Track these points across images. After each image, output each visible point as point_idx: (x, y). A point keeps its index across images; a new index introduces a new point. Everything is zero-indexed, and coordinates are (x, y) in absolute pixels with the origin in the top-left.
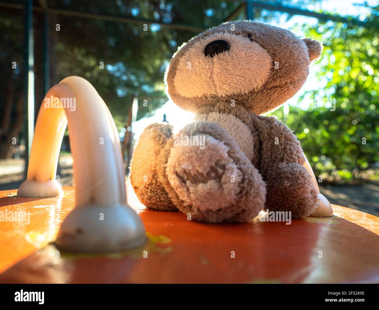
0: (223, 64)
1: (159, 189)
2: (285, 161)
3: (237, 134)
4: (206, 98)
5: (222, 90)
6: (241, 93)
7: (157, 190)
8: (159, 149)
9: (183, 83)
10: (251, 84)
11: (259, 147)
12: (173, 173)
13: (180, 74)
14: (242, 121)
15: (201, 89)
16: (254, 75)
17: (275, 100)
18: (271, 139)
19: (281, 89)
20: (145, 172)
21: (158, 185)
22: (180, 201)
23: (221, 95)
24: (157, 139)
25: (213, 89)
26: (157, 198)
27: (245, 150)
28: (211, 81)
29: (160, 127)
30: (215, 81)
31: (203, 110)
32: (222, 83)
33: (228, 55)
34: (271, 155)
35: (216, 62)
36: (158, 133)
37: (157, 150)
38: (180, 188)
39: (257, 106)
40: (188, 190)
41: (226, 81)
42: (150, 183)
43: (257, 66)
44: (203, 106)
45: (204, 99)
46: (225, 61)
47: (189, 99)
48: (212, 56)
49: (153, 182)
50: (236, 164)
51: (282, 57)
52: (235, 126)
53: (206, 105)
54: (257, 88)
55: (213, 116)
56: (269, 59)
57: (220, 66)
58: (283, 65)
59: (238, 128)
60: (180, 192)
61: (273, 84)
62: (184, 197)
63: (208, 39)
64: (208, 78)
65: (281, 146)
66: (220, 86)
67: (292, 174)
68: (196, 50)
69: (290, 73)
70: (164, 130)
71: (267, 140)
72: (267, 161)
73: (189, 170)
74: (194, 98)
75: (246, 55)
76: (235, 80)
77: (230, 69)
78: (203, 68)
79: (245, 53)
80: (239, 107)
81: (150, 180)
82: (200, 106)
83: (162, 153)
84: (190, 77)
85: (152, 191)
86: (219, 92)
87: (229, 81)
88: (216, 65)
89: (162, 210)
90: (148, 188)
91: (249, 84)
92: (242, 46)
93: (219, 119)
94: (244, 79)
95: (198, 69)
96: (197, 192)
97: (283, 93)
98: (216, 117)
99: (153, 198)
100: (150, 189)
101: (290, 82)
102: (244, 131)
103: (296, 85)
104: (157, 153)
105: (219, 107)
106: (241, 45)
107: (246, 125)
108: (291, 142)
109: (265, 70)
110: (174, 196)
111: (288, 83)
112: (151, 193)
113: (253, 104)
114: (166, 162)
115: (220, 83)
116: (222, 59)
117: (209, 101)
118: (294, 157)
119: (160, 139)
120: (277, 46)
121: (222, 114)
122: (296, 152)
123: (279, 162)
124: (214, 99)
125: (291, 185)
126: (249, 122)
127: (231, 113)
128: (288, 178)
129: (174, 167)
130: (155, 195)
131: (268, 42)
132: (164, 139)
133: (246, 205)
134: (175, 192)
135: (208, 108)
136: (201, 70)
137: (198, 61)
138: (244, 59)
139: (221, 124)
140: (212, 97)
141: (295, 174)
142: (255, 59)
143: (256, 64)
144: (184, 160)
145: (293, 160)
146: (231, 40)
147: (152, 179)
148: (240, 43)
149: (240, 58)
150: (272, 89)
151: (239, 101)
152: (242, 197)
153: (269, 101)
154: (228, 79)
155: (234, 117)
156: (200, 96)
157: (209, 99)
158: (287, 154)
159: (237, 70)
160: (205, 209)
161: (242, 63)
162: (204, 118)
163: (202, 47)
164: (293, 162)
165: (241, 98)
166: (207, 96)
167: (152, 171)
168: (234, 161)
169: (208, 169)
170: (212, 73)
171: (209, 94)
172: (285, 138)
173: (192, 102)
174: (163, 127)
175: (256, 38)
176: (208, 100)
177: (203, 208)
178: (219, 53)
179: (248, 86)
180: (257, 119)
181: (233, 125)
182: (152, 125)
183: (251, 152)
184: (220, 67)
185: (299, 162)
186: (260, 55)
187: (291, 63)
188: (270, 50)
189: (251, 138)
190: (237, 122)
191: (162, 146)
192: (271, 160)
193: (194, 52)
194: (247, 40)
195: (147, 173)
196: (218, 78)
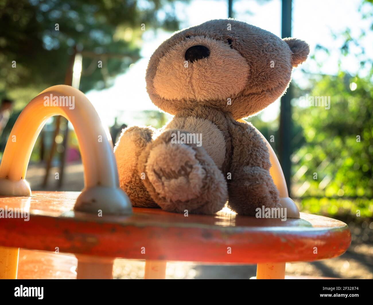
0: (202, 70)
1: (138, 186)
2: (250, 165)
3: (211, 139)
4: (185, 101)
5: (200, 95)
6: (219, 99)
7: (135, 187)
8: (140, 151)
9: (163, 85)
10: (228, 91)
11: (231, 151)
12: (152, 171)
13: (160, 75)
14: (218, 127)
15: (181, 93)
16: (231, 82)
17: (254, 105)
18: (241, 146)
19: (258, 95)
20: (126, 171)
21: (137, 182)
22: (156, 193)
23: (200, 100)
24: (138, 142)
25: (192, 94)
26: (135, 195)
27: (217, 154)
28: (190, 86)
29: (140, 131)
30: (194, 86)
31: (182, 113)
32: (201, 89)
33: (206, 62)
34: (240, 160)
35: (196, 68)
36: (139, 137)
37: (137, 151)
38: (157, 182)
39: (236, 111)
40: (163, 184)
41: (204, 87)
42: (129, 181)
43: (234, 74)
44: (182, 109)
45: (183, 102)
46: (204, 68)
47: (168, 101)
48: (192, 62)
49: (133, 180)
50: (202, 164)
51: (259, 65)
52: (210, 132)
53: (185, 108)
54: (235, 95)
55: (190, 120)
56: (247, 67)
57: (199, 72)
58: (260, 73)
59: (212, 133)
60: (157, 186)
61: (250, 91)
62: (160, 190)
63: (190, 42)
64: (187, 82)
65: (249, 151)
66: (199, 91)
67: (253, 176)
68: (177, 52)
69: (267, 82)
70: (144, 134)
71: (238, 146)
72: (236, 164)
73: (164, 168)
74: (173, 100)
75: (224, 63)
76: (212, 87)
77: (208, 76)
78: (183, 72)
79: (224, 61)
80: (216, 113)
81: (130, 178)
82: (179, 108)
83: (143, 154)
84: (170, 79)
85: (131, 189)
86: (198, 96)
87: (207, 87)
88: (195, 71)
89: (140, 206)
90: (127, 186)
91: (226, 91)
92: (221, 54)
93: (195, 123)
94: (222, 86)
95: (178, 72)
96: (170, 185)
97: (261, 100)
98: (193, 122)
99: (132, 195)
100: (129, 186)
101: (267, 90)
102: (218, 137)
103: (274, 93)
104: (138, 154)
105: (197, 112)
106: (220, 52)
107: (220, 130)
108: (258, 148)
109: (242, 78)
110: (152, 190)
111: (264, 91)
112: (130, 190)
113: (232, 109)
114: (146, 162)
115: (199, 88)
116: (202, 65)
117: (188, 105)
118: (258, 162)
119: (140, 142)
120: (255, 54)
121: (199, 120)
122: (260, 158)
123: (244, 166)
124: (193, 103)
125: (250, 185)
126: (224, 128)
127: (208, 119)
128: (249, 179)
129: (153, 166)
130: (134, 192)
131: (247, 50)
132: (144, 142)
133: (208, 198)
134: (152, 186)
135: (187, 111)
136: (181, 74)
137: (178, 65)
138: (222, 67)
139: (198, 129)
140: (191, 101)
141: (255, 176)
142: (233, 68)
143: (233, 72)
144: (160, 160)
145: (257, 164)
146: (211, 46)
147: (132, 178)
148: (219, 50)
149: (218, 65)
150: (250, 96)
151: (217, 106)
152: (205, 190)
153: (247, 106)
154: (206, 86)
155: (211, 123)
156: (179, 99)
157: (188, 103)
158: (253, 159)
159: (215, 77)
160: (176, 200)
161: (220, 70)
162: (181, 122)
163: (183, 51)
164: (257, 165)
165: (219, 104)
166: (186, 99)
167: (132, 171)
168: (200, 162)
169: (179, 168)
170: (191, 78)
171: (188, 98)
172: (253, 144)
173: (171, 104)
174: (143, 131)
175: (236, 44)
176: (186, 104)
177: (174, 199)
178: (198, 60)
179: (226, 92)
180: (232, 125)
181: (208, 130)
182: (132, 128)
183: (222, 156)
184: (199, 74)
185: (263, 167)
186: (237, 63)
187: (267, 72)
188: (248, 58)
189: (224, 144)
190: (212, 128)
191: (142, 148)
192: (239, 164)
193: (175, 54)
194: (227, 47)
195: (128, 172)
196: (197, 84)
